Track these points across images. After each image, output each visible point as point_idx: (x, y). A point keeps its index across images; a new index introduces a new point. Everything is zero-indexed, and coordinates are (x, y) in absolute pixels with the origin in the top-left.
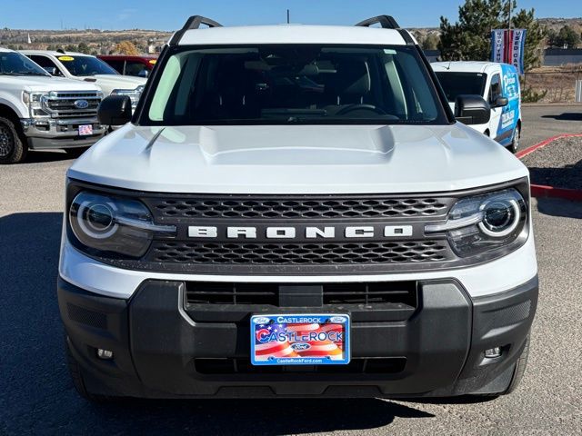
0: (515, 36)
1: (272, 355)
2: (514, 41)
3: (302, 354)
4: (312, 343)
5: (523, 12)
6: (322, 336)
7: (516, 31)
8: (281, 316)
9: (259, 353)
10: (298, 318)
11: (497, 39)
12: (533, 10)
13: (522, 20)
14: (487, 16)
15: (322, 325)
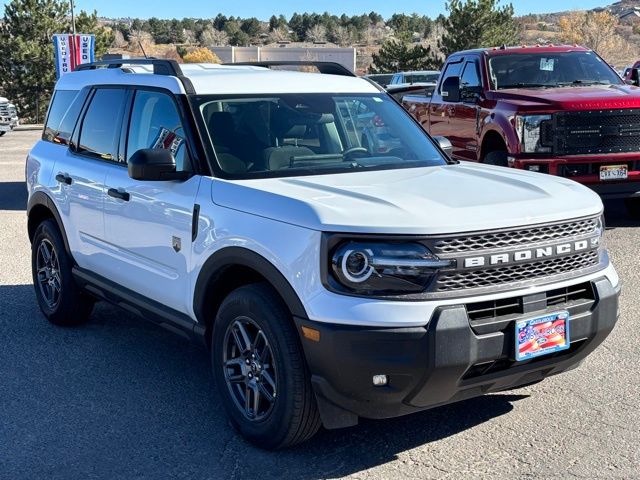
0: (82, 42)
1: (527, 351)
2: (81, 49)
3: (543, 346)
4: (548, 337)
5: (83, 14)
6: (553, 330)
7: (83, 37)
8: (532, 319)
9: (522, 350)
10: (541, 319)
11: (60, 46)
12: (96, 12)
13: (83, 23)
14: (42, 17)
15: (553, 322)
